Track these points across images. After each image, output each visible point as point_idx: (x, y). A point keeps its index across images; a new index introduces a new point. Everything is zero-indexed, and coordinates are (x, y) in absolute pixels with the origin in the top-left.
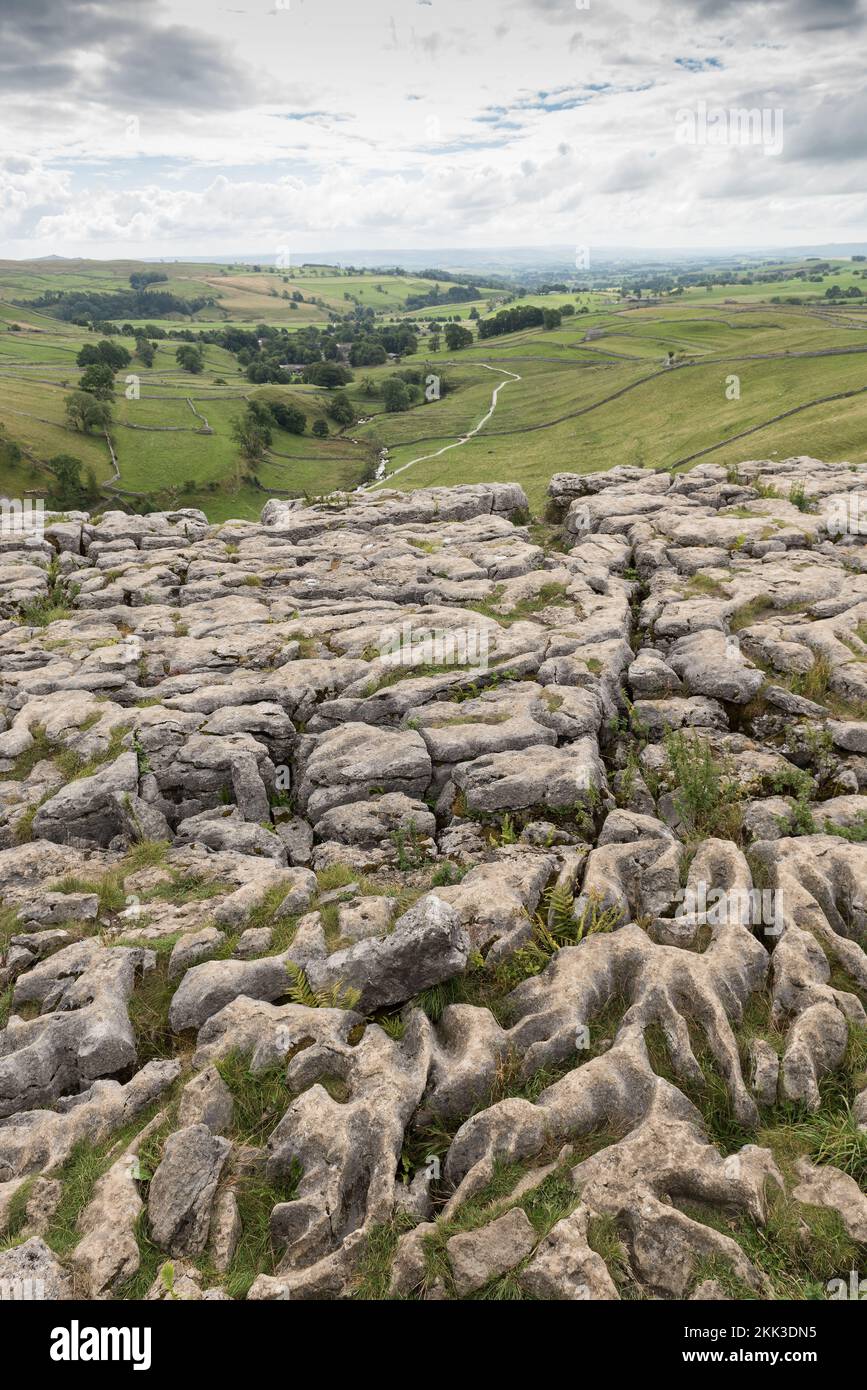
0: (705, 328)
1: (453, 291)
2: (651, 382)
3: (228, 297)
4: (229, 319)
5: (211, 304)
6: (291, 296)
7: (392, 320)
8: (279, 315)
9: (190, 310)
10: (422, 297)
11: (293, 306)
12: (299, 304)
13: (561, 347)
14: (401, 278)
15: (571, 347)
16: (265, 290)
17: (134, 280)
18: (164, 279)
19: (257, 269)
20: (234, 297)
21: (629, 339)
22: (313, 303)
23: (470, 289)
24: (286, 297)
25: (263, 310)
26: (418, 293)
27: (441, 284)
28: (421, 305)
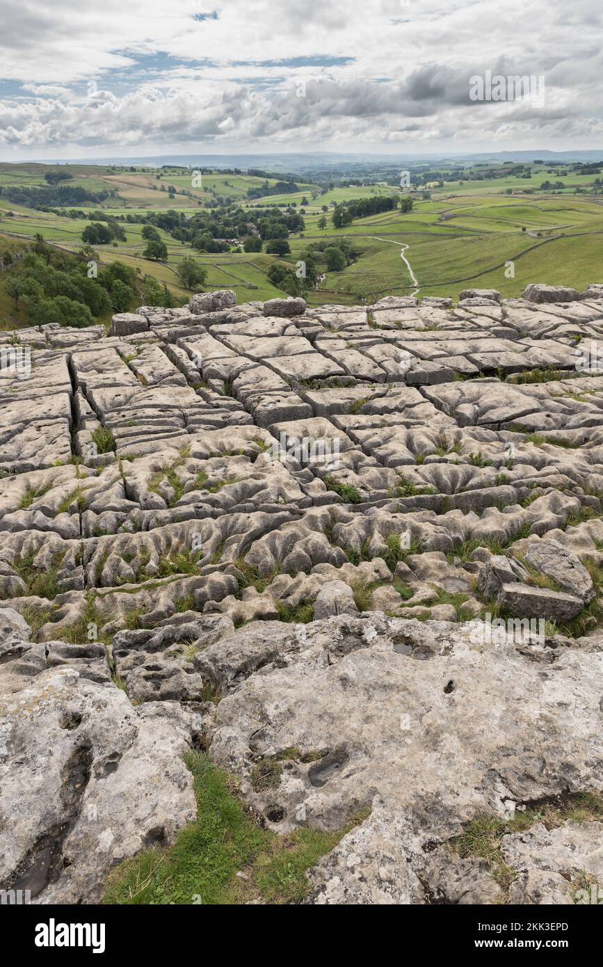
0: (525, 211)
1: (278, 185)
3: (122, 190)
4: (128, 206)
5: (113, 195)
6: (167, 189)
7: (247, 206)
8: (162, 203)
9: (98, 200)
10: (258, 189)
11: (171, 197)
12: (175, 195)
13: (426, 225)
14: (239, 176)
15: (434, 224)
16: (146, 185)
17: (48, 178)
18: (70, 177)
19: (133, 169)
20: (126, 190)
21: (474, 219)
22: (183, 194)
23: (291, 184)
24: (163, 190)
25: (150, 199)
26: (256, 187)
27: (269, 180)
28: (259, 197)
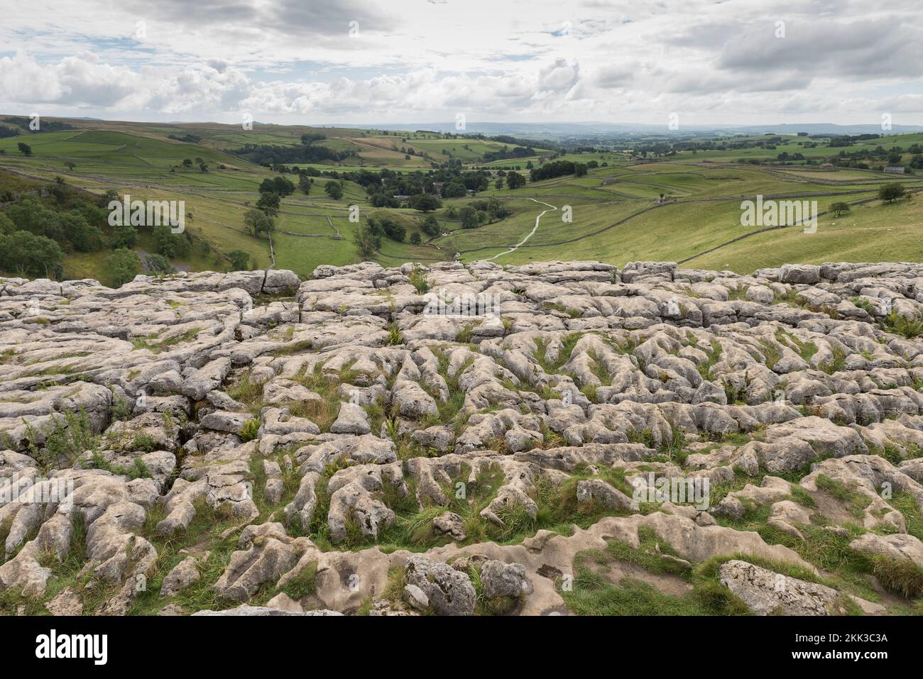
0: (687, 179)
1: (516, 150)
2: (646, 214)
3: (365, 151)
4: (364, 165)
5: (353, 155)
6: (407, 151)
7: (473, 168)
8: (397, 163)
9: (339, 158)
10: (495, 153)
11: (408, 158)
12: (412, 157)
13: (586, 189)
14: (481, 141)
15: (593, 189)
16: (389, 146)
17: (304, 138)
18: (324, 138)
19: (386, 133)
20: (369, 150)
21: (633, 185)
22: (421, 156)
23: (528, 149)
24: (403, 151)
25: (387, 159)
26: (493, 151)
27: (508, 145)
28: (494, 159)
